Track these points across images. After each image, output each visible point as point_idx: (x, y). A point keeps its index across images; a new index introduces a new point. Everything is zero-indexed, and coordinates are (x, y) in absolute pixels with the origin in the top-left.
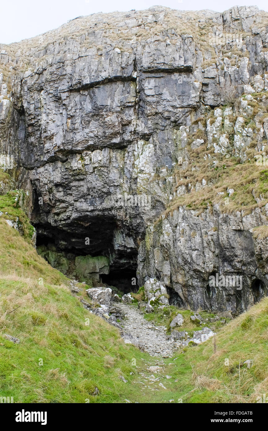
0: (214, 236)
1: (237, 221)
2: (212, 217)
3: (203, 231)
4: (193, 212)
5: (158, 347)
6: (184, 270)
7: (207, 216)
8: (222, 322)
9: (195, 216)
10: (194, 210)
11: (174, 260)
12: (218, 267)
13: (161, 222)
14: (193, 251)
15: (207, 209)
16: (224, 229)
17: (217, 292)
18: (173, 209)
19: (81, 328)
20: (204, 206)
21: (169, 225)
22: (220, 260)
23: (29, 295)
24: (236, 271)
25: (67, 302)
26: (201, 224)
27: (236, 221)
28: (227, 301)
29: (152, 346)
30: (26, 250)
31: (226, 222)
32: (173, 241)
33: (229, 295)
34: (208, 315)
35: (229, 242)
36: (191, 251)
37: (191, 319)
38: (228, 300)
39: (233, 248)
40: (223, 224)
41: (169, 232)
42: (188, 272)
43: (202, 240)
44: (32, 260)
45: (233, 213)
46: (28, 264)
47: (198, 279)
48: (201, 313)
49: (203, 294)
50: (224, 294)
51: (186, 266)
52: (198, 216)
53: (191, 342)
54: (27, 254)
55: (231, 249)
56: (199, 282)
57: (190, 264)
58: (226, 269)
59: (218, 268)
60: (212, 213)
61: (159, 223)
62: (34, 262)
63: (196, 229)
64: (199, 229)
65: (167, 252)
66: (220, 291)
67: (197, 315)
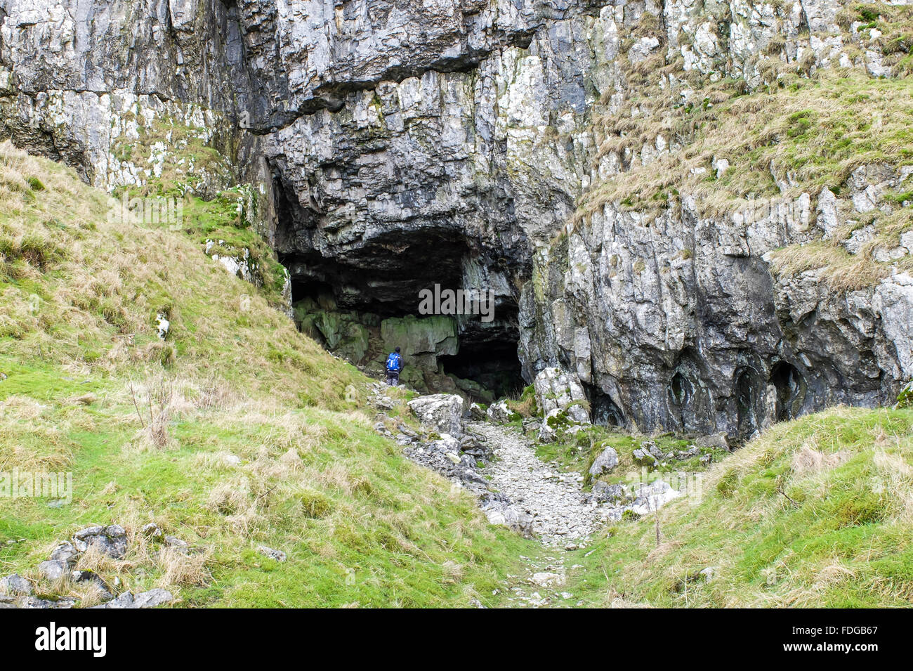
0: (684, 269)
1: (736, 236)
2: (679, 227)
3: (659, 259)
4: (635, 215)
5: (563, 521)
6: (620, 347)
7: (669, 224)
8: (703, 459)
9: (641, 225)
10: (637, 210)
11: (598, 326)
12: (694, 338)
13: (564, 239)
14: (640, 305)
15: (667, 207)
16: (706, 253)
17: (694, 391)
18: (590, 209)
19: (397, 506)
20: (661, 201)
21: (582, 248)
22: (700, 323)
23: (292, 452)
24: (734, 346)
25: (367, 452)
26: (656, 244)
27: (732, 235)
28: (718, 410)
29: (549, 518)
30: (274, 326)
31: (709, 238)
32: (594, 282)
33: (721, 398)
34: (674, 442)
35: (718, 284)
36: (634, 304)
37: (634, 457)
38: (721, 409)
39: (728, 296)
40: (704, 242)
41: (584, 264)
42: (629, 351)
43: (659, 278)
44: (288, 346)
45: (726, 217)
46: (280, 357)
47: (651, 365)
48: (659, 440)
49: (665, 397)
50: (711, 395)
51: (623, 337)
52: (648, 226)
53: (628, 513)
54: (276, 334)
55: (722, 298)
56: (655, 371)
57: (632, 332)
58: (712, 342)
59: (695, 340)
60: (679, 218)
61: (561, 243)
62: (294, 352)
63: (644, 254)
64: (651, 254)
65: (580, 309)
66: (701, 388)
67: (648, 447)
